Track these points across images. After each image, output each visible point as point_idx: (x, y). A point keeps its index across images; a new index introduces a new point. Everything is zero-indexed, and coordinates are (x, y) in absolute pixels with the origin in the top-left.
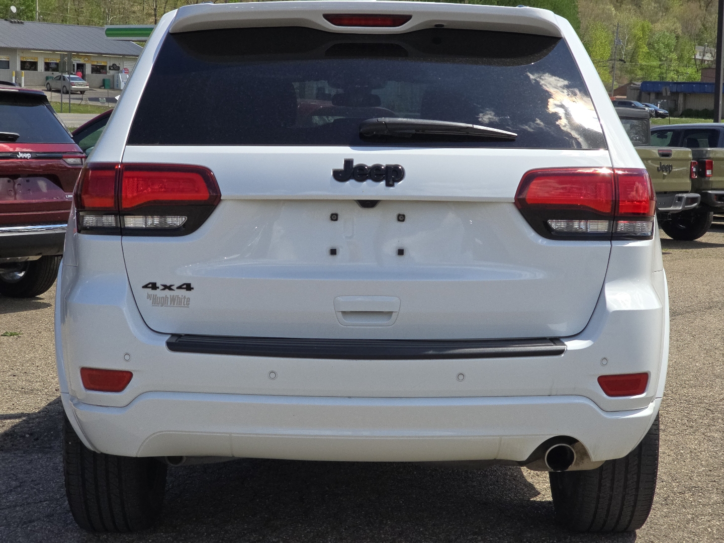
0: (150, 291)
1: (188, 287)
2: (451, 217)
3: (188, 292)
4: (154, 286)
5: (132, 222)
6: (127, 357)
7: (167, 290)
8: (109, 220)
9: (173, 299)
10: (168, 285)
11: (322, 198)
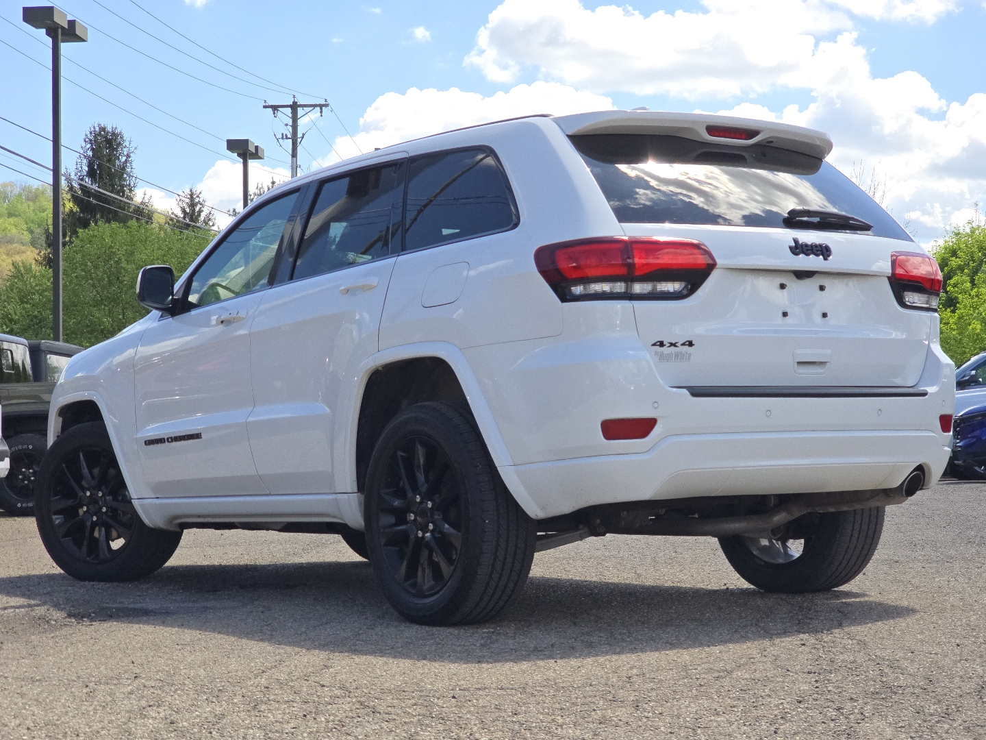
0: (657, 348)
1: (690, 344)
2: (852, 283)
3: (690, 348)
4: (661, 344)
5: (638, 288)
6: (656, 405)
7: (672, 347)
8: (620, 287)
9: (677, 355)
10: (674, 342)
11: (773, 268)
